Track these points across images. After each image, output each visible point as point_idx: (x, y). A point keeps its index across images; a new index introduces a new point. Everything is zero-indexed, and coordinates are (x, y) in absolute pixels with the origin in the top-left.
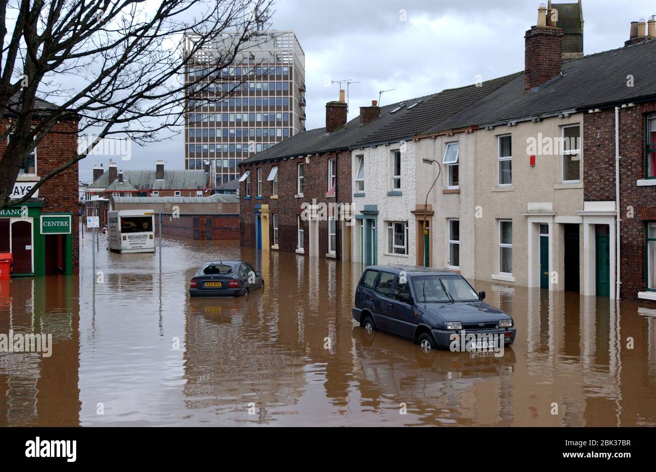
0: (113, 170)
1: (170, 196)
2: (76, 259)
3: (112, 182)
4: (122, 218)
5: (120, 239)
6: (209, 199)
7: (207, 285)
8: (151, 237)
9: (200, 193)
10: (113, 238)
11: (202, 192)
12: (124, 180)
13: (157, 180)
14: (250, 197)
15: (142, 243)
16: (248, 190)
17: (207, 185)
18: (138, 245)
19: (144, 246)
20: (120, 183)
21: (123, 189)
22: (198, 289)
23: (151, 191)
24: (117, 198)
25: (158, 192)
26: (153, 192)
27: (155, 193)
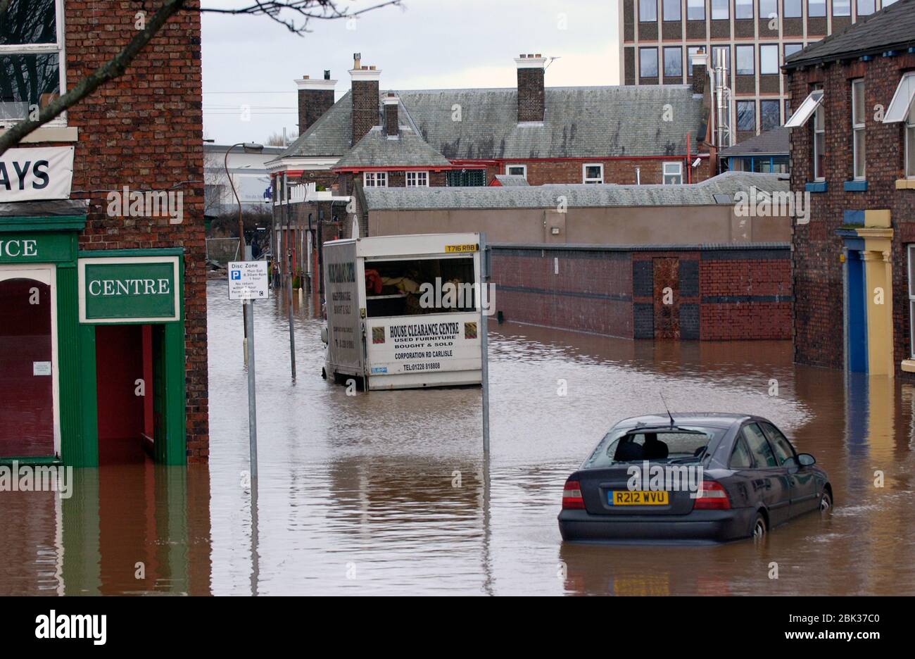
0: (365, 91)
1: (566, 182)
2: (198, 409)
3: (361, 136)
4: (368, 266)
5: (364, 339)
6: (702, 193)
7: (620, 498)
8: (470, 332)
9: (672, 169)
10: (342, 336)
11: (680, 164)
12: (401, 128)
13: (522, 125)
14: (827, 183)
15: (439, 354)
16: (820, 157)
17: (700, 140)
18: (425, 361)
19: (445, 363)
20: (390, 138)
21: (399, 160)
22: (589, 513)
23: (499, 165)
24: (378, 194)
25: (525, 167)
26: (508, 167)
27: (514, 171)
